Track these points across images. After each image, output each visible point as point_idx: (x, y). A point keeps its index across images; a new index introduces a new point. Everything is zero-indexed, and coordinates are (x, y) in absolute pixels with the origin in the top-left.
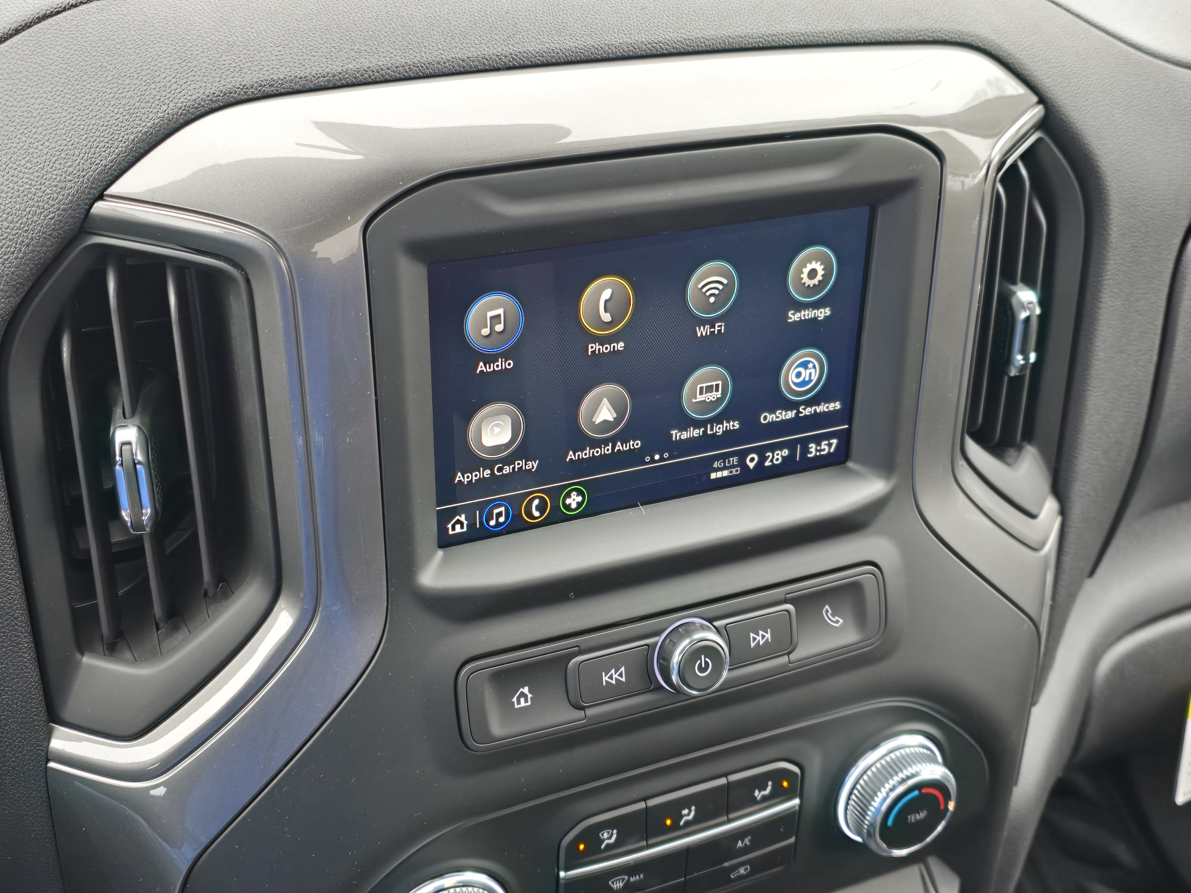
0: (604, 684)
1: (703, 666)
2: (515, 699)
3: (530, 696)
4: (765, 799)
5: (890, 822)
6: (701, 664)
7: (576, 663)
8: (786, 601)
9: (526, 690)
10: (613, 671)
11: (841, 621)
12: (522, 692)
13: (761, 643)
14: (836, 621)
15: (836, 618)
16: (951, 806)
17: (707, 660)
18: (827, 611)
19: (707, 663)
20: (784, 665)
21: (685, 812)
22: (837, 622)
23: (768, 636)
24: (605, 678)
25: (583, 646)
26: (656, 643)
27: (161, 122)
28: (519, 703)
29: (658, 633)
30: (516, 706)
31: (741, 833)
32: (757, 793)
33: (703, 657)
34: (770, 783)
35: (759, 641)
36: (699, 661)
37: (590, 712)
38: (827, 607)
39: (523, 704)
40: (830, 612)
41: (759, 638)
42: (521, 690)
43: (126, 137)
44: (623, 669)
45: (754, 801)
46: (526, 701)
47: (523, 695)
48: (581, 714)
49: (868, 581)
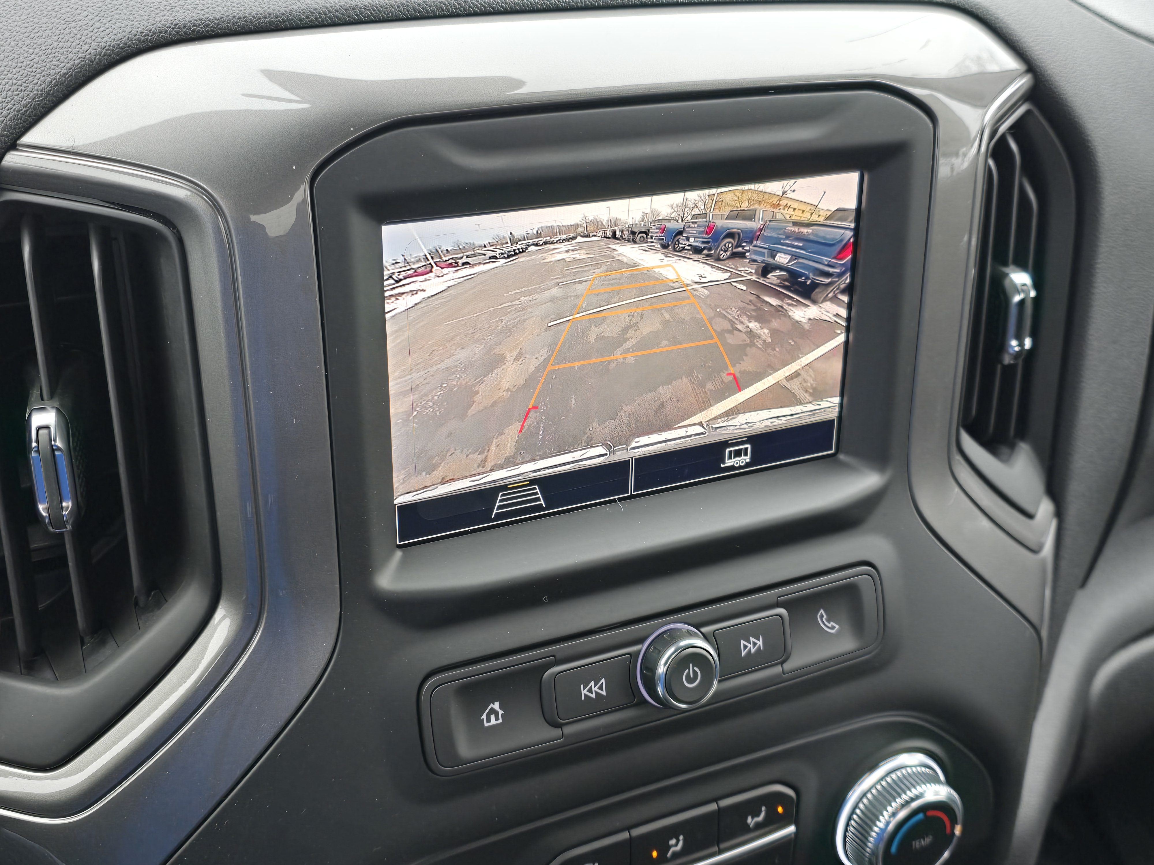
0: (583, 698)
1: (692, 676)
2: (484, 717)
3: (501, 712)
4: (758, 826)
5: (894, 849)
6: (688, 674)
7: (551, 675)
8: (778, 605)
9: (496, 706)
10: (592, 683)
11: (837, 627)
12: (492, 708)
13: (753, 651)
14: (832, 627)
15: (832, 623)
16: (958, 830)
18: (822, 616)
20: (777, 676)
21: (673, 842)
22: (833, 628)
23: (760, 643)
24: (584, 692)
25: (559, 656)
26: (639, 652)
27: (82, 63)
28: (489, 720)
29: (641, 641)
30: (486, 724)
33: (691, 665)
35: (750, 650)
37: (568, 730)
38: (822, 611)
39: (493, 722)
40: (825, 616)
41: (750, 646)
42: (491, 705)
43: (42, 79)
44: (603, 681)
45: (747, 829)
46: (497, 719)
47: (493, 711)
48: (558, 732)
49: (865, 583)
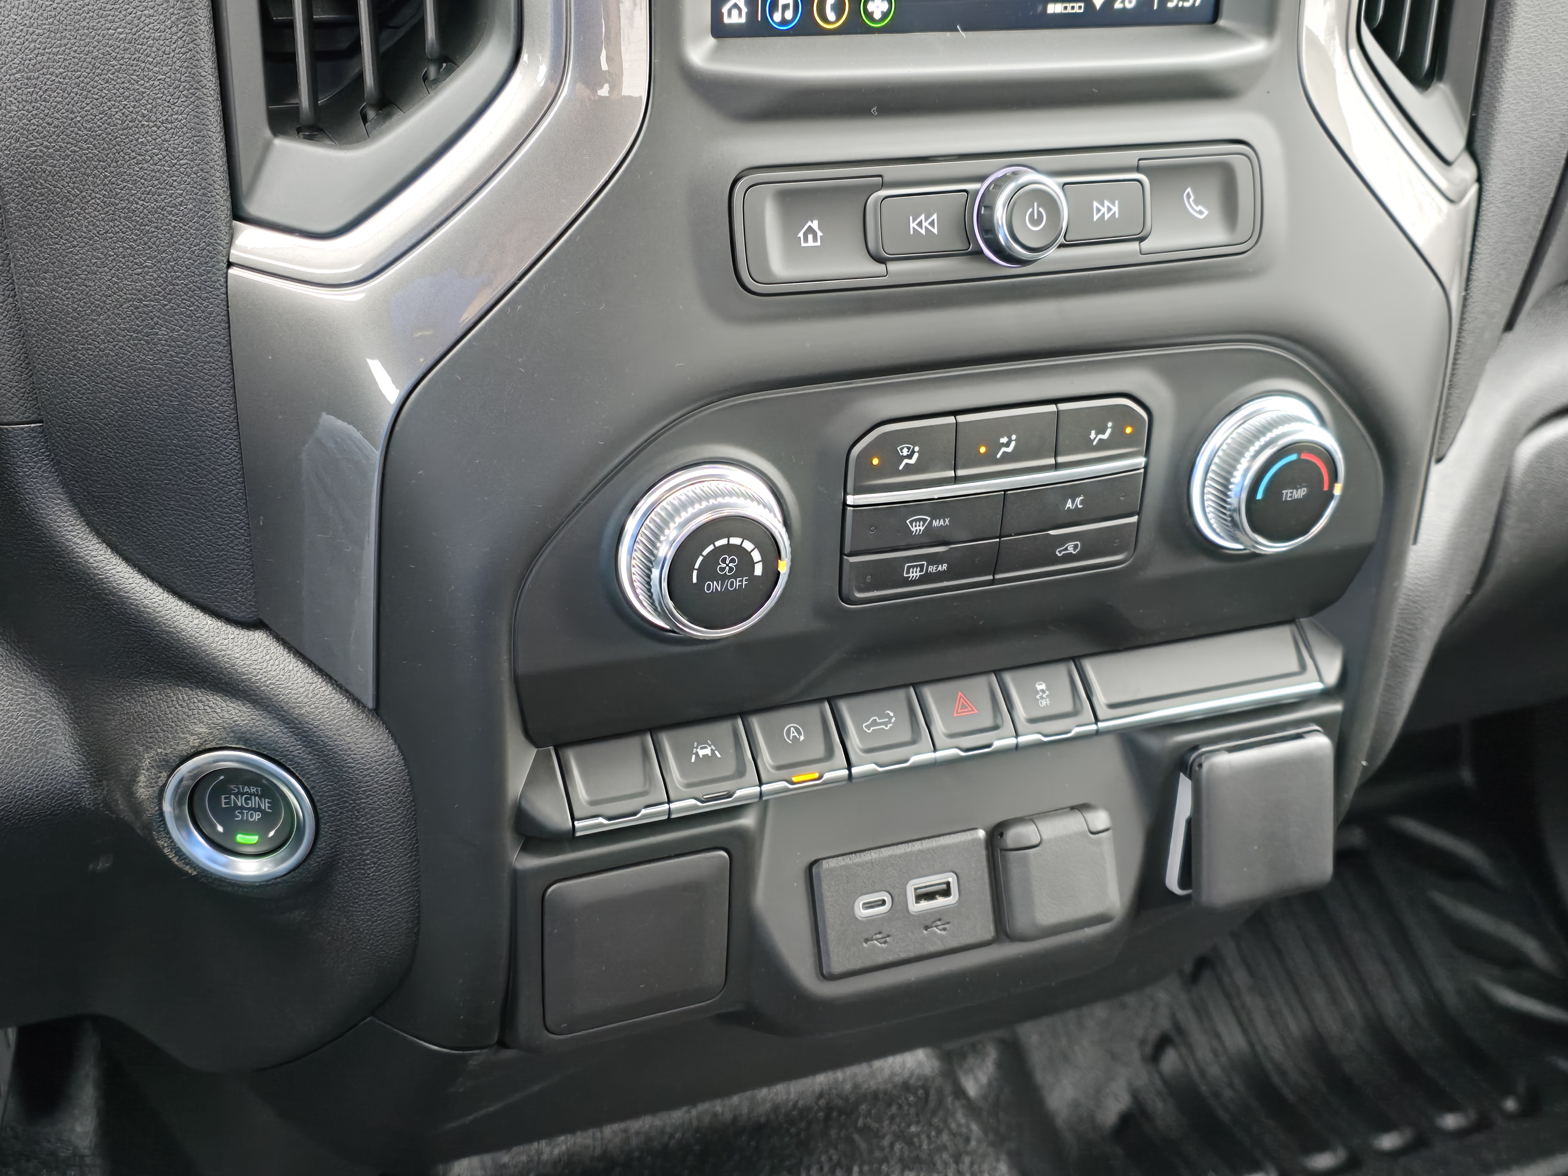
0: (912, 233)
1: (1036, 217)
2: (801, 235)
3: (819, 234)
4: (1103, 445)
5: (1259, 496)
6: (1032, 213)
7: (878, 197)
8: (1138, 169)
9: (815, 225)
10: (922, 217)
11: (1206, 213)
12: (810, 227)
13: (1107, 217)
14: (1198, 210)
15: (1200, 208)
16: (1338, 490)
17: (1041, 209)
18: (1189, 196)
19: (1039, 213)
20: (1134, 255)
21: (1004, 440)
22: (1201, 212)
23: (1115, 209)
24: (913, 225)
25: (888, 178)
26: (977, 191)
28: (806, 240)
29: (982, 179)
30: (803, 244)
31: (1071, 489)
32: (1093, 435)
33: (1036, 204)
34: (1110, 424)
35: (1103, 214)
36: (1031, 210)
37: (893, 268)
38: (1189, 190)
39: (811, 243)
40: (1192, 198)
41: (1104, 210)
42: (809, 223)
44: (935, 217)
45: (1088, 446)
46: (815, 240)
47: (810, 230)
48: (880, 268)
49: (1241, 166)
